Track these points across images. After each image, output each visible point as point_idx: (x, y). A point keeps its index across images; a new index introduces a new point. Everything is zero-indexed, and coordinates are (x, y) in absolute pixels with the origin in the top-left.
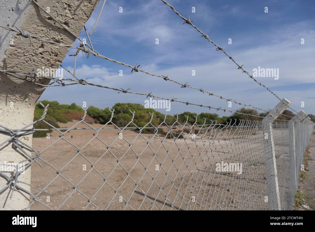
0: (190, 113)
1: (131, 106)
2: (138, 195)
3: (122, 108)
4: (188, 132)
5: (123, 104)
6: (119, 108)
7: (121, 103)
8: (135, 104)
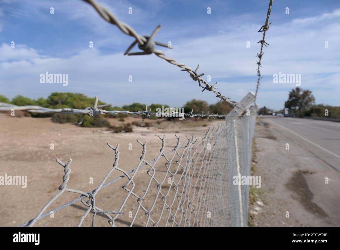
0: (139, 104)
1: (71, 96)
2: (76, 209)
3: (60, 98)
4: (138, 125)
5: (61, 94)
6: (56, 98)
7: (59, 92)
8: (76, 94)
